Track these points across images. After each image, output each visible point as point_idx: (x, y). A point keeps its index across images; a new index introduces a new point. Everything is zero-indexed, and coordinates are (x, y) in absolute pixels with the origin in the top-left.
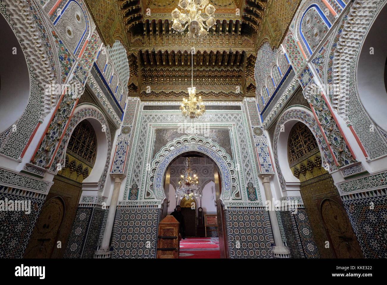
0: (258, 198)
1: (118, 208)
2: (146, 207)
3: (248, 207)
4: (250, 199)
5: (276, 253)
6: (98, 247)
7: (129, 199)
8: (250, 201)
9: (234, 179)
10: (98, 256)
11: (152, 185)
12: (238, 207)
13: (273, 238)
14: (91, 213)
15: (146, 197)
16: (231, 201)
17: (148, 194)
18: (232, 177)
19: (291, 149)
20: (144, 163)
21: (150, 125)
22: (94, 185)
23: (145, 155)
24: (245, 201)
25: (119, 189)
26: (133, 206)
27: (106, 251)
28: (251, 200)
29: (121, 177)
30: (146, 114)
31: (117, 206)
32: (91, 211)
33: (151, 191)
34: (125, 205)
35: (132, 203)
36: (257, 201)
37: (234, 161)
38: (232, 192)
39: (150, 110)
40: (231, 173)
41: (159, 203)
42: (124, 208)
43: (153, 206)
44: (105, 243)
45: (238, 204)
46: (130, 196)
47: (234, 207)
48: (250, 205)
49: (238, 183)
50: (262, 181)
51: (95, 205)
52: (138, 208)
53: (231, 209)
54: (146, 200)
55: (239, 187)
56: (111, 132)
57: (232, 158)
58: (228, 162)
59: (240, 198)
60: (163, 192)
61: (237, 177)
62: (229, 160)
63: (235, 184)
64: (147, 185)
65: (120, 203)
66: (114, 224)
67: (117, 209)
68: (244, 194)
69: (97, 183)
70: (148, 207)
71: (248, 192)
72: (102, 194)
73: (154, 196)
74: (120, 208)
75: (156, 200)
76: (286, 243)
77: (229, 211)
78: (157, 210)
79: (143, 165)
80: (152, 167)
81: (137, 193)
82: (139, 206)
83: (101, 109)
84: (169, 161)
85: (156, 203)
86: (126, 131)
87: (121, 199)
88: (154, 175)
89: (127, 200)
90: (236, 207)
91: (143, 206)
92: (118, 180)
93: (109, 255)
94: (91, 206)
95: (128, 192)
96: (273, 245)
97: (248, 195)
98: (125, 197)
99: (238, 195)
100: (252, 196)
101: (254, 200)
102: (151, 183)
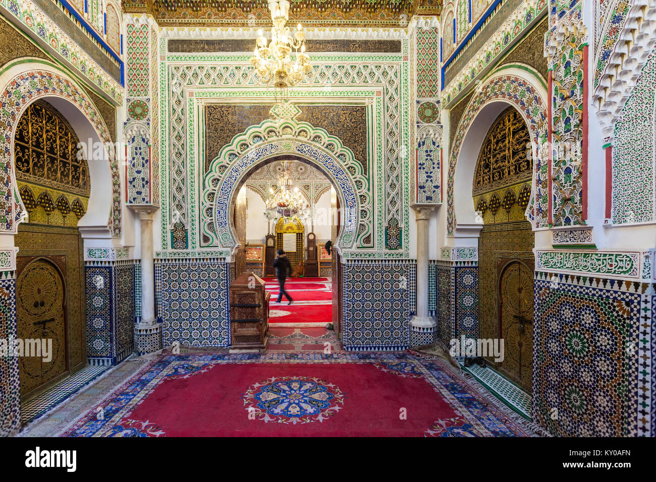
0: (403, 247)
1: (156, 262)
2: (205, 261)
3: (382, 261)
4: (388, 246)
5: (415, 326)
6: (138, 318)
7: (173, 247)
8: (387, 251)
9: (365, 211)
10: (140, 331)
11: (210, 224)
12: (365, 261)
13: (416, 305)
14: (111, 275)
15: (203, 244)
16: (354, 250)
17: (206, 239)
18: (360, 209)
20: (189, 181)
21: (191, 94)
22: (101, 230)
23: (189, 165)
24: (379, 250)
25: (151, 233)
26: (182, 260)
27: (151, 324)
28: (391, 249)
29: (151, 210)
30: (178, 63)
31: (154, 260)
32: (110, 272)
33: (210, 234)
34: (168, 258)
35: (179, 254)
36: (400, 251)
37: (369, 176)
38: (359, 235)
39: (185, 51)
40: (359, 201)
41: (227, 253)
42: (167, 262)
43: (217, 259)
44: (147, 313)
45: (365, 255)
46: (173, 243)
47: (358, 261)
48: (387, 256)
49: (371, 219)
50: (417, 216)
51: (113, 262)
52: (191, 261)
53: (353, 263)
54: (204, 250)
55: (371, 226)
56: (106, 118)
57: (365, 170)
58: (358, 179)
59: (371, 245)
60: (232, 235)
61: (371, 209)
62: (358, 176)
63: (366, 221)
64: (202, 224)
65: (158, 255)
66: (155, 286)
67: (154, 264)
68: (379, 239)
69: (106, 227)
70: (209, 261)
71: (387, 234)
72: (122, 243)
73: (216, 242)
74: (160, 262)
75: (220, 249)
76: (434, 312)
77: (348, 267)
78: (224, 265)
79: (189, 186)
80: (206, 190)
81: (186, 236)
82: (193, 259)
83: (61, 67)
84: (238, 177)
85: (221, 254)
86: (138, 111)
87: (158, 247)
88: (212, 205)
89: (170, 249)
90: (362, 261)
91: (200, 259)
92: (145, 217)
93: (157, 329)
94: (107, 265)
95: (169, 235)
96: (413, 314)
97: (387, 240)
98: (164, 244)
99: (368, 239)
100: (393, 242)
101: (396, 249)
102: (208, 220)
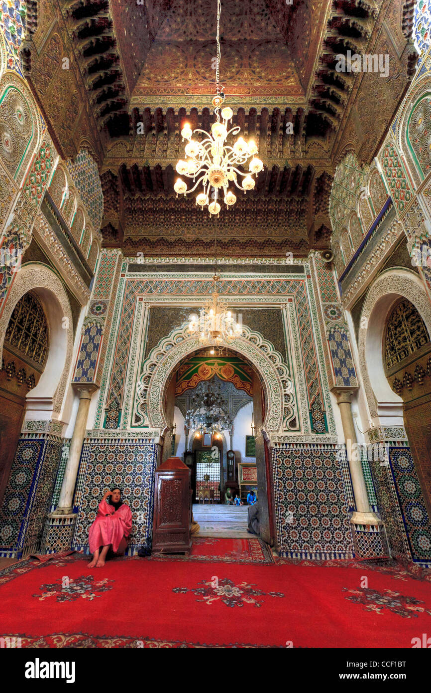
0: (329, 431)
1: (85, 442)
2: (134, 442)
3: (310, 445)
4: (314, 430)
5: (357, 523)
6: (53, 506)
7: (105, 427)
8: (314, 435)
9: (288, 395)
10: (53, 520)
11: (143, 404)
12: (293, 444)
13: (354, 498)
14: (42, 448)
15: (134, 424)
16: (281, 433)
17: (138, 419)
18: (284, 393)
19: (389, 344)
20: (129, 366)
21: (141, 299)
22: (46, 402)
23: (131, 352)
24: (306, 435)
25: (87, 410)
26: (112, 440)
27: (67, 512)
28: (317, 433)
29: (92, 388)
30: (133, 278)
31: (84, 439)
32: (42, 446)
33: (142, 414)
34: (98, 437)
35: (109, 434)
36: (327, 435)
37: (289, 365)
38: (284, 419)
39: (141, 272)
40: (282, 386)
41: (156, 434)
42: (96, 441)
43: (146, 440)
44: (65, 502)
45: (293, 438)
46: (105, 422)
47: (286, 444)
48: (315, 440)
49: (295, 402)
50: (338, 399)
51: (48, 435)
52: (120, 442)
53: (281, 446)
54: (134, 430)
55: (295, 409)
56: (73, 312)
57: (285, 360)
58: (279, 366)
59: (297, 428)
60: (162, 416)
61: (293, 393)
62: (279, 363)
63: (290, 405)
64: (136, 404)
65: (89, 433)
66: (79, 468)
67: (83, 444)
68: (304, 423)
69: (51, 398)
70: (137, 442)
71: (311, 418)
72: (60, 418)
73: (147, 423)
74: (89, 441)
75: (150, 429)
76: (375, 507)
77: (277, 451)
78: (152, 446)
79: (129, 370)
80: (143, 374)
81: (119, 417)
82: (122, 440)
83: (56, 272)
84: (173, 363)
85: (151, 434)
86: (98, 308)
87: (90, 426)
88: (147, 387)
89: (102, 428)
90: (290, 444)
91: (129, 440)
92: (85, 394)
93: (71, 519)
94: (41, 438)
95: (103, 415)
96: (353, 509)
97: (312, 424)
98: (97, 423)
99: (293, 423)
100: (319, 426)
101: (322, 433)
102: (142, 401)
